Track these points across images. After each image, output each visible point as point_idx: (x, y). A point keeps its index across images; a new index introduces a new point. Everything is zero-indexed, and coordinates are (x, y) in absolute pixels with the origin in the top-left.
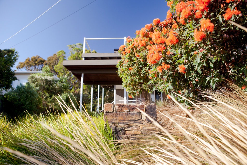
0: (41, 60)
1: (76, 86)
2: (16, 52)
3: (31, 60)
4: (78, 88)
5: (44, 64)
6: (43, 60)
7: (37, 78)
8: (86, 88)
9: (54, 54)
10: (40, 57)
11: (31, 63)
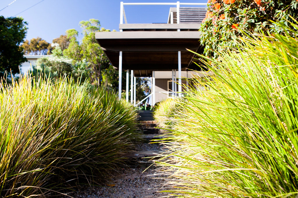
0: (44, 43)
1: (92, 77)
2: (25, 23)
3: (30, 43)
4: (96, 80)
5: (48, 48)
6: (46, 43)
7: (51, 61)
8: (106, 80)
9: (61, 35)
10: (42, 40)
11: (31, 47)
